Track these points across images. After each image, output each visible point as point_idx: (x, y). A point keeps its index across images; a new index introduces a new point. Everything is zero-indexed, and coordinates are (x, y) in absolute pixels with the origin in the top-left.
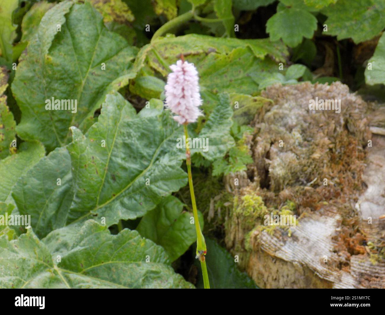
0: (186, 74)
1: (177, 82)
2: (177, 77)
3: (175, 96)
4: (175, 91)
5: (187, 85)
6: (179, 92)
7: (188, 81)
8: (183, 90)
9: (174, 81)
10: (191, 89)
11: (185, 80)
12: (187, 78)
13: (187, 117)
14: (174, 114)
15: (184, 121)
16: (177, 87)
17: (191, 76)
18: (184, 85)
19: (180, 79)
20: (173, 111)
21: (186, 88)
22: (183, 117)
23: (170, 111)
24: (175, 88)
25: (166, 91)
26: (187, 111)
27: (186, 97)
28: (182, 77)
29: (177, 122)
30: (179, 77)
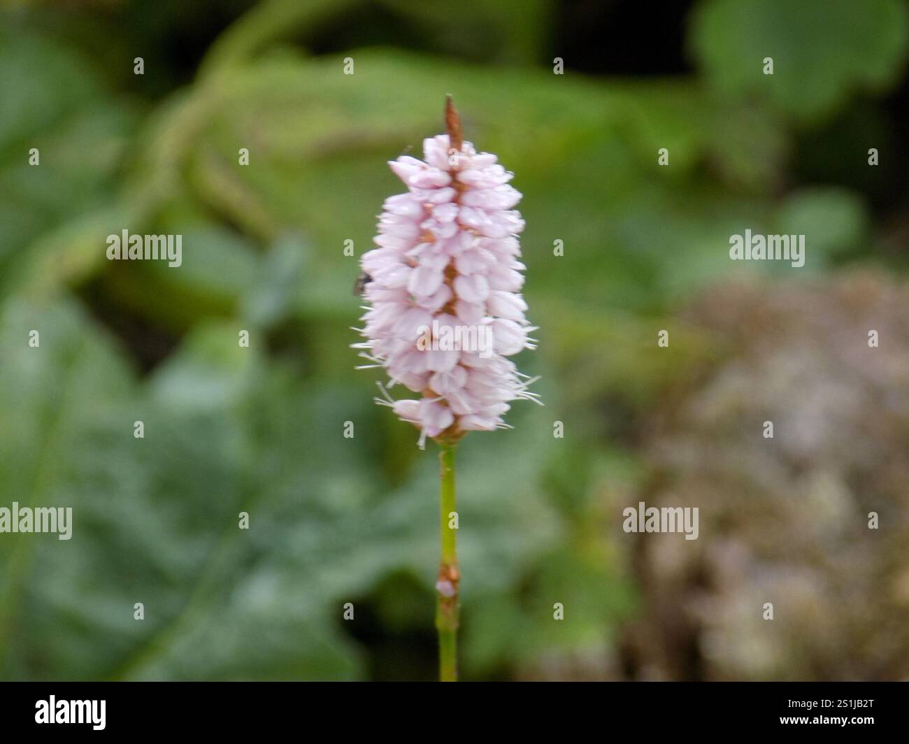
0: (468, 198)
1: (424, 236)
2: (427, 214)
3: (407, 302)
4: (412, 280)
5: (471, 252)
6: (429, 285)
7: (478, 233)
8: (451, 273)
9: (409, 230)
10: (490, 274)
11: (461, 226)
12: (471, 219)
13: (464, 405)
14: (401, 392)
15: (446, 421)
16: (425, 262)
17: (489, 212)
18: (456, 251)
19: (439, 224)
20: (397, 378)
21: (463, 267)
22: (444, 404)
23: (382, 374)
24: (411, 264)
25: (369, 279)
26: (462, 377)
27: (459, 309)
28: (448, 214)
29: (414, 431)
30: (437, 212)
